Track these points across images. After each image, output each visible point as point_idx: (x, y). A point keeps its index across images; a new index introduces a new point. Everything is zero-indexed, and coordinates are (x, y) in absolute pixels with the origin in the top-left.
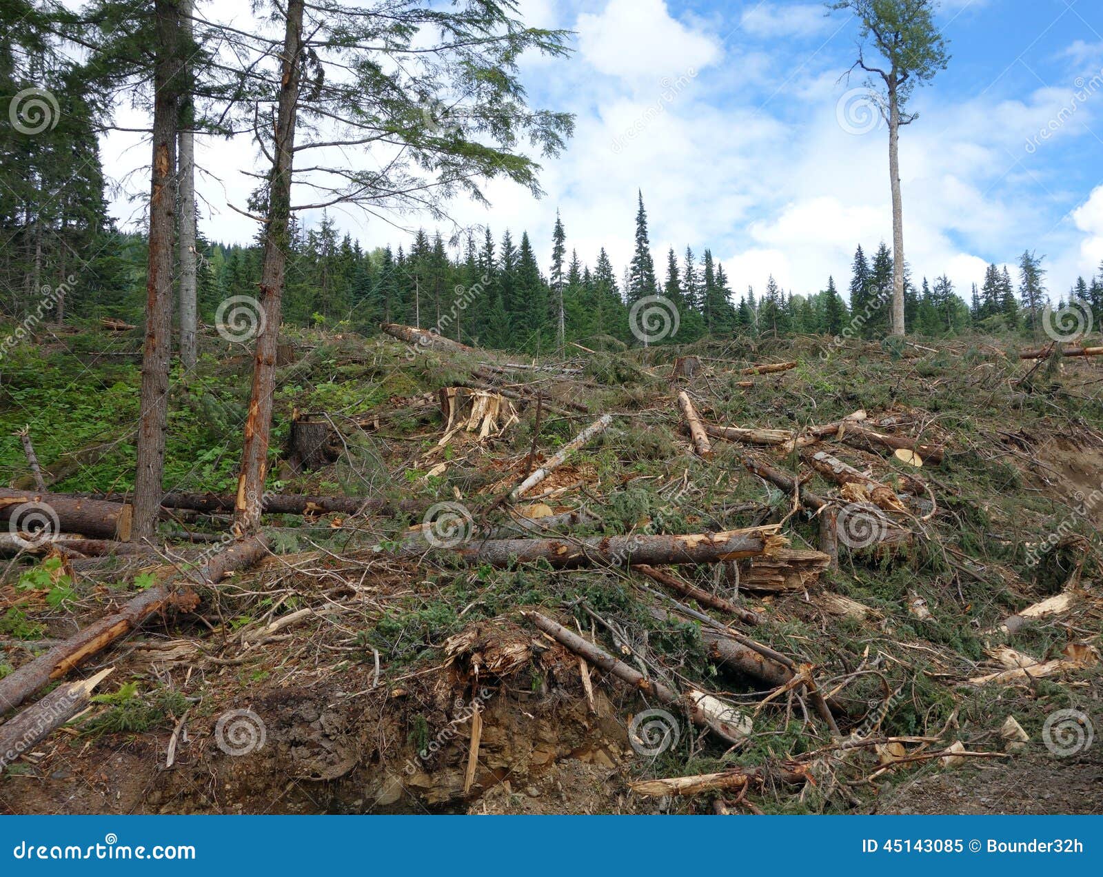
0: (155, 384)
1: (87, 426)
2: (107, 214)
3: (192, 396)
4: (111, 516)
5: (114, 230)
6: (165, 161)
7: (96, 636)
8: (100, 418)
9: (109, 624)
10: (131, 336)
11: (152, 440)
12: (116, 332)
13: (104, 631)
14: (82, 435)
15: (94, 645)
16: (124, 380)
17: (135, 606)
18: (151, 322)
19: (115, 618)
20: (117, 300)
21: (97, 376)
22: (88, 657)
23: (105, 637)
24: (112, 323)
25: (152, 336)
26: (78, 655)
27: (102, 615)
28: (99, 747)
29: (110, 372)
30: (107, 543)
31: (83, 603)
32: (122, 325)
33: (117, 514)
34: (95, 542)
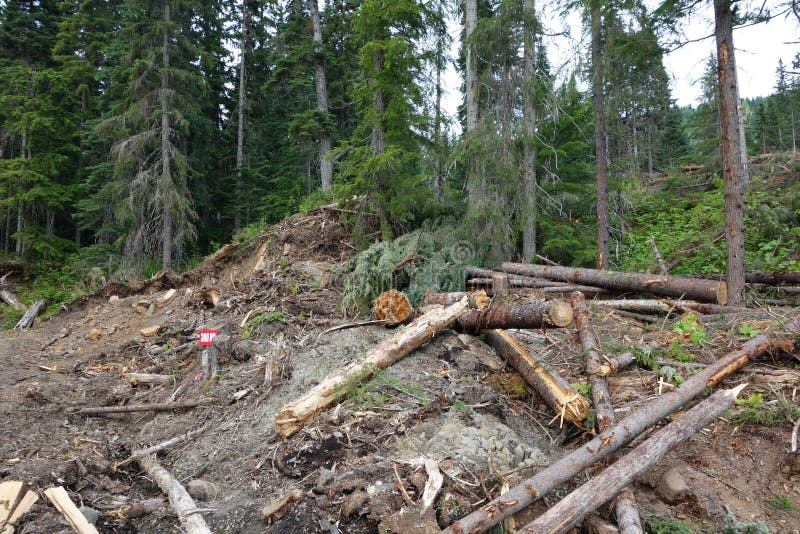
0: (734, 202)
1: (683, 234)
2: (671, 98)
3: (750, 207)
4: (712, 289)
5: (676, 107)
6: (726, 53)
7: (730, 363)
8: (690, 228)
9: (736, 356)
10: (701, 173)
11: (735, 239)
12: (691, 172)
13: (735, 360)
14: (681, 240)
15: (729, 369)
16: (701, 202)
17: (751, 346)
18: (727, 162)
19: (740, 353)
20: (684, 152)
21: (685, 201)
22: (726, 376)
23: (735, 364)
24: (687, 167)
25: (729, 171)
26: (722, 373)
27: (728, 351)
28: (744, 432)
29: (691, 198)
30: (713, 306)
31: (712, 342)
32: (695, 166)
33: (717, 288)
34: (706, 305)
